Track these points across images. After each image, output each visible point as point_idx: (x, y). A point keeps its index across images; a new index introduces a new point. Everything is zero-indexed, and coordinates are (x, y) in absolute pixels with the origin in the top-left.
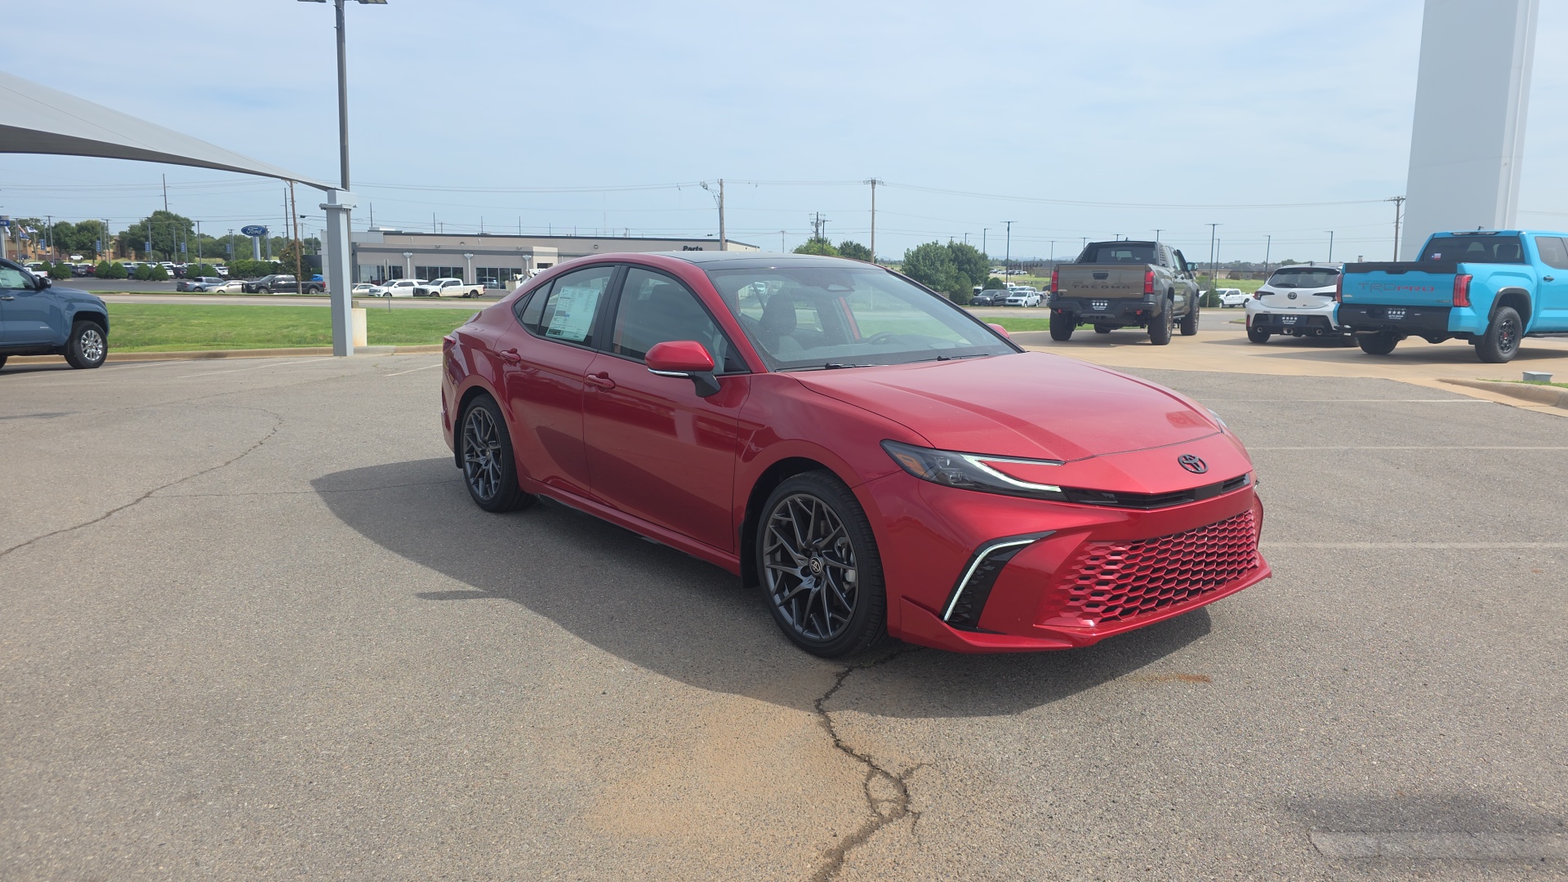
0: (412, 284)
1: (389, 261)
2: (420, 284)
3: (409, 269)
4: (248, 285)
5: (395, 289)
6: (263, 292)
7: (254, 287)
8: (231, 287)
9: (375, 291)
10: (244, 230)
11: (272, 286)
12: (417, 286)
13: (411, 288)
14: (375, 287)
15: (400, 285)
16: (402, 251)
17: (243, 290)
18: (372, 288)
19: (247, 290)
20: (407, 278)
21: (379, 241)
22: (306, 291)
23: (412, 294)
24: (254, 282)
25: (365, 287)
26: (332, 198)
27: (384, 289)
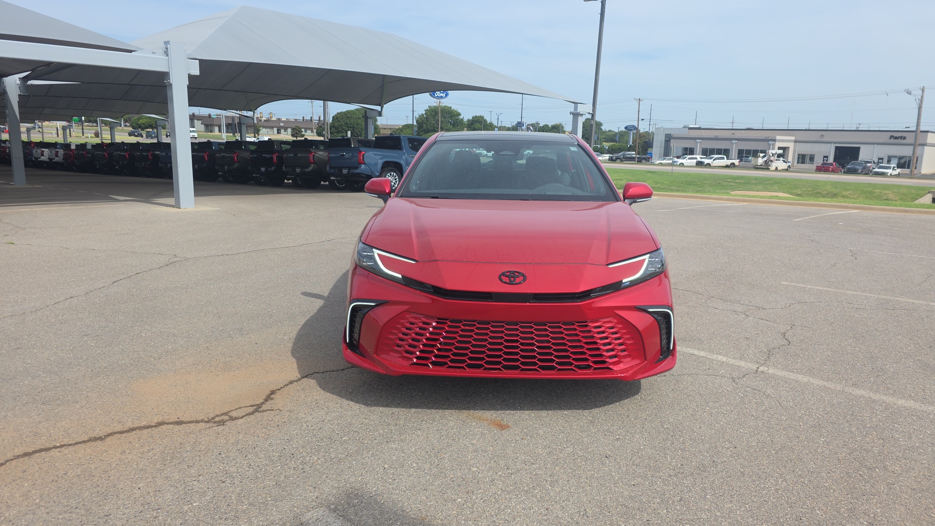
0: (696, 158)
1: (688, 144)
2: (701, 158)
3: (698, 149)
4: (612, 157)
5: (687, 161)
6: (618, 161)
7: (614, 158)
8: (604, 158)
9: (675, 162)
10: (626, 128)
11: (623, 158)
12: (699, 159)
13: (695, 161)
14: (676, 159)
15: (689, 159)
16: (695, 139)
17: (609, 160)
18: (674, 160)
19: (611, 160)
20: (696, 155)
21: (686, 133)
22: (640, 161)
23: (695, 164)
24: (615, 156)
25: (670, 159)
26: (576, 108)
27: (680, 161)
